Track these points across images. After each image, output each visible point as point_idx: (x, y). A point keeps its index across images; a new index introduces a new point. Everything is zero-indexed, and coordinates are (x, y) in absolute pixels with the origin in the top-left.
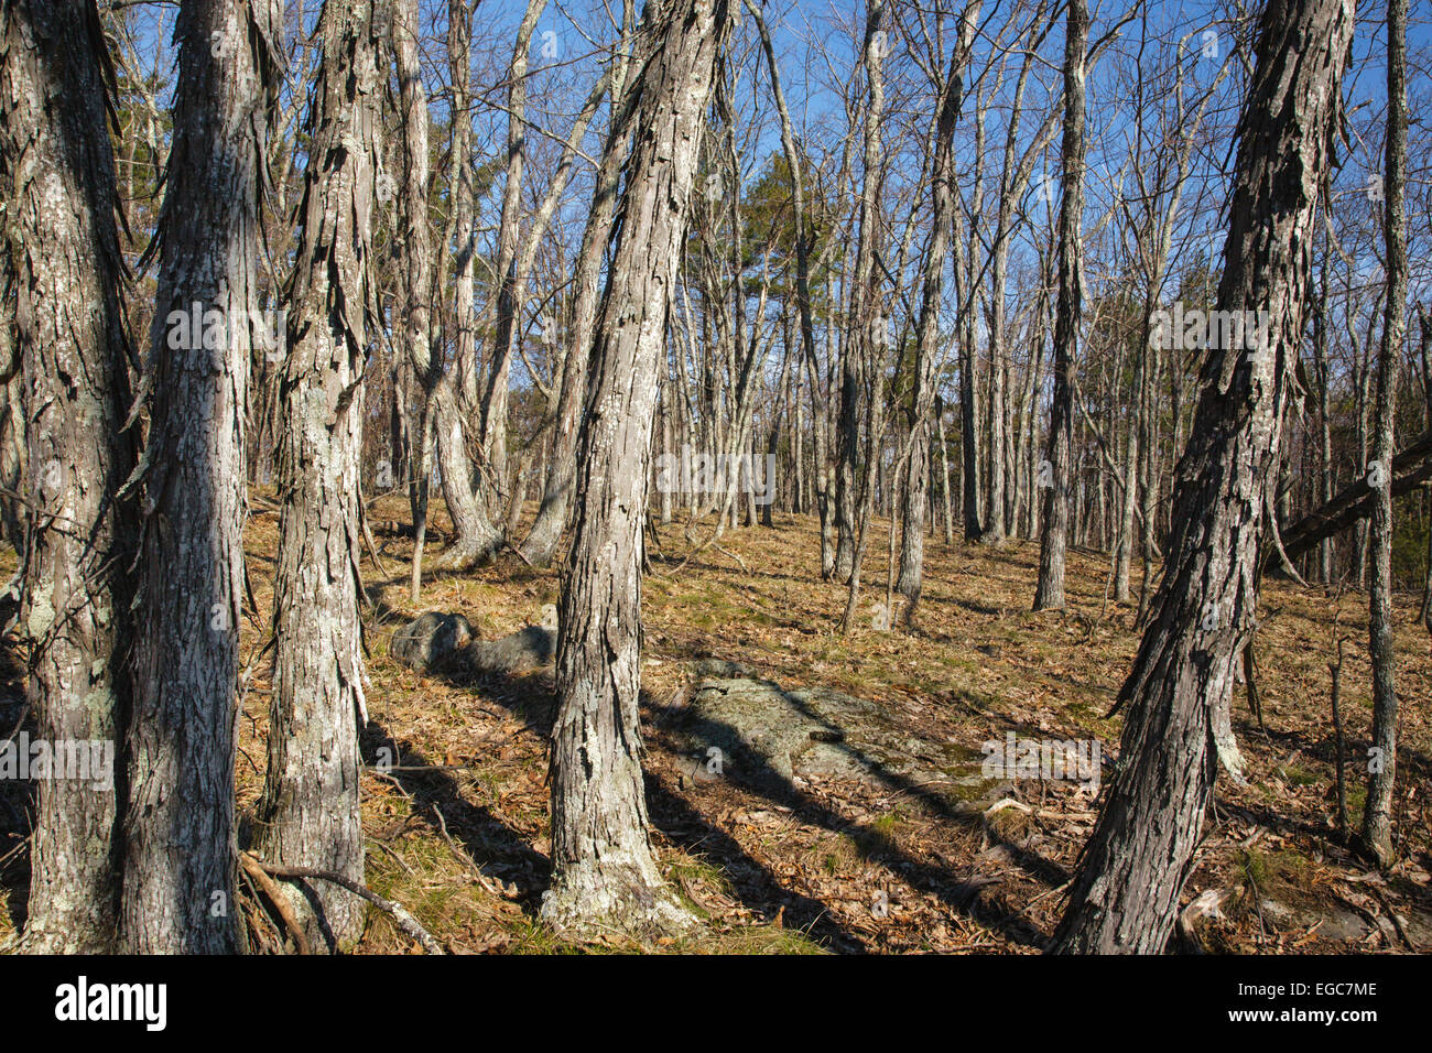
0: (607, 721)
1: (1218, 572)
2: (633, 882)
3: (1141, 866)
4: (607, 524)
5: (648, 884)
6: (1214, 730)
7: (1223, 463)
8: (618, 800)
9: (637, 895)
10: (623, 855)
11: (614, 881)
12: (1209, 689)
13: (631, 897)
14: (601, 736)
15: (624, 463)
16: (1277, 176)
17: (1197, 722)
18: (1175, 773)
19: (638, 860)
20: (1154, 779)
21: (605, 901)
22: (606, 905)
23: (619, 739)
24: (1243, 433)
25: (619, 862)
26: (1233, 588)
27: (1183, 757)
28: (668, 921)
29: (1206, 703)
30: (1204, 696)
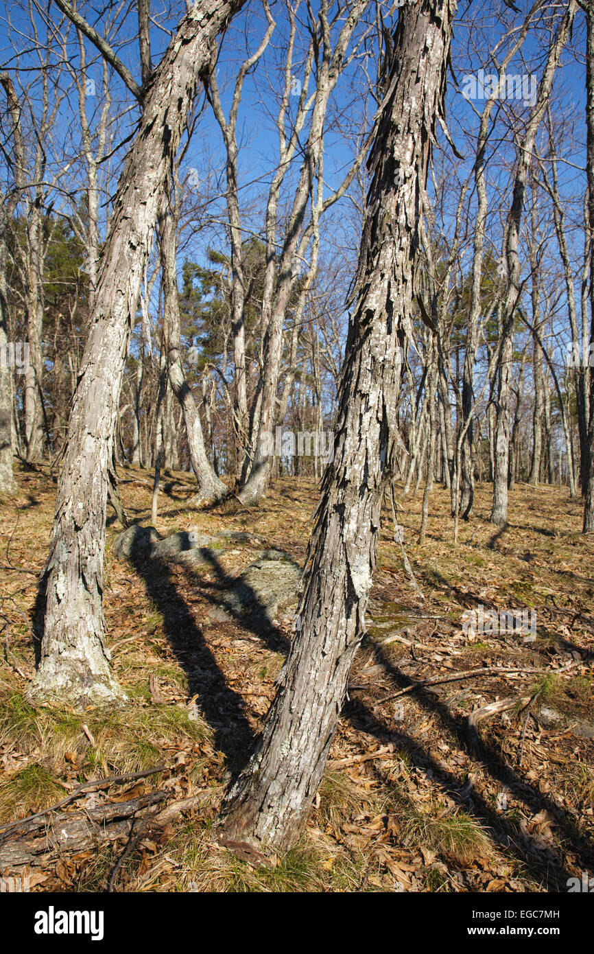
0: (73, 568)
1: (351, 447)
2: (81, 670)
3: (305, 658)
4: (80, 444)
5: (93, 672)
6: (350, 561)
7: (353, 369)
8: (77, 618)
9: (83, 679)
10: (77, 652)
11: (69, 669)
12: (345, 531)
13: (78, 679)
14: (69, 577)
15: (93, 406)
16: (386, 163)
17: (339, 555)
18: (326, 593)
19: (88, 656)
20: (315, 595)
21: (61, 681)
22: (61, 683)
23: (81, 579)
24: (365, 346)
25: (74, 657)
26: (361, 458)
27: (330, 581)
28: (96, 696)
29: (344, 541)
30: (343, 536)
